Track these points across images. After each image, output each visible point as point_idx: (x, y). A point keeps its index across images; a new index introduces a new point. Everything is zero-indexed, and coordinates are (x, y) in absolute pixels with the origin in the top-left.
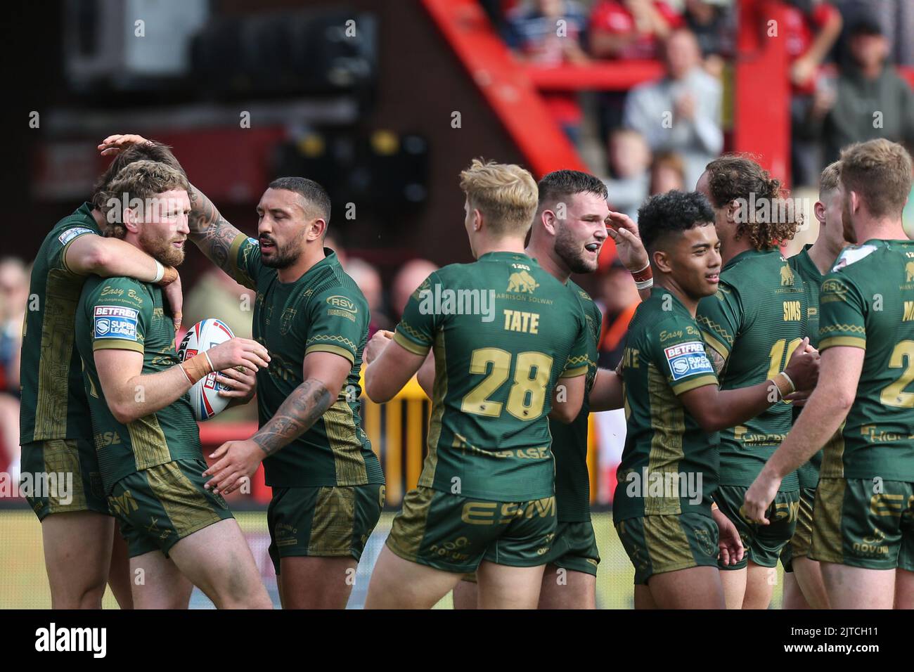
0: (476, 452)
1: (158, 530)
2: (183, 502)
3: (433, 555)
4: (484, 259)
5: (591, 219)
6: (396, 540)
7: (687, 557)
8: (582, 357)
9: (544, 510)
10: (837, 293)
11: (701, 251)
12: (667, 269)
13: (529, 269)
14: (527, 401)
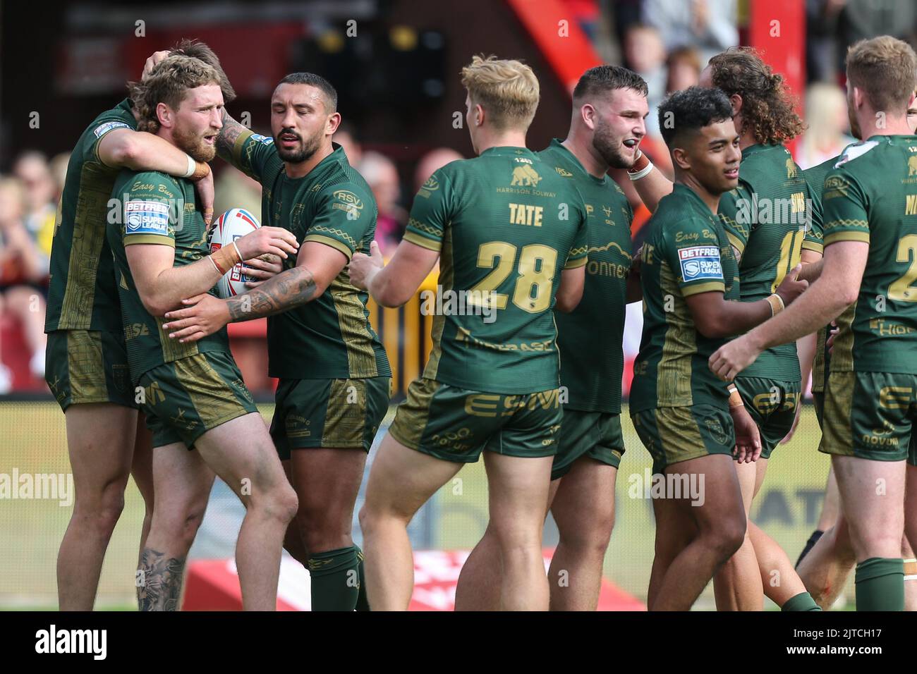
0: (479, 345)
1: (184, 422)
2: (210, 394)
3: (435, 444)
4: (487, 155)
5: (630, 115)
6: (399, 427)
7: (698, 446)
8: (582, 248)
9: (546, 403)
10: (839, 188)
11: (719, 147)
12: (686, 166)
13: (531, 163)
14: (533, 293)
